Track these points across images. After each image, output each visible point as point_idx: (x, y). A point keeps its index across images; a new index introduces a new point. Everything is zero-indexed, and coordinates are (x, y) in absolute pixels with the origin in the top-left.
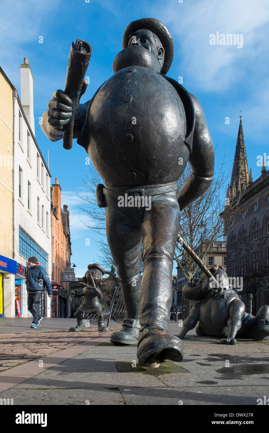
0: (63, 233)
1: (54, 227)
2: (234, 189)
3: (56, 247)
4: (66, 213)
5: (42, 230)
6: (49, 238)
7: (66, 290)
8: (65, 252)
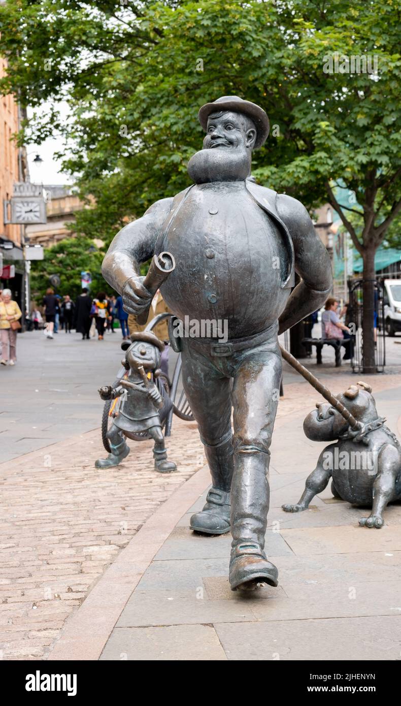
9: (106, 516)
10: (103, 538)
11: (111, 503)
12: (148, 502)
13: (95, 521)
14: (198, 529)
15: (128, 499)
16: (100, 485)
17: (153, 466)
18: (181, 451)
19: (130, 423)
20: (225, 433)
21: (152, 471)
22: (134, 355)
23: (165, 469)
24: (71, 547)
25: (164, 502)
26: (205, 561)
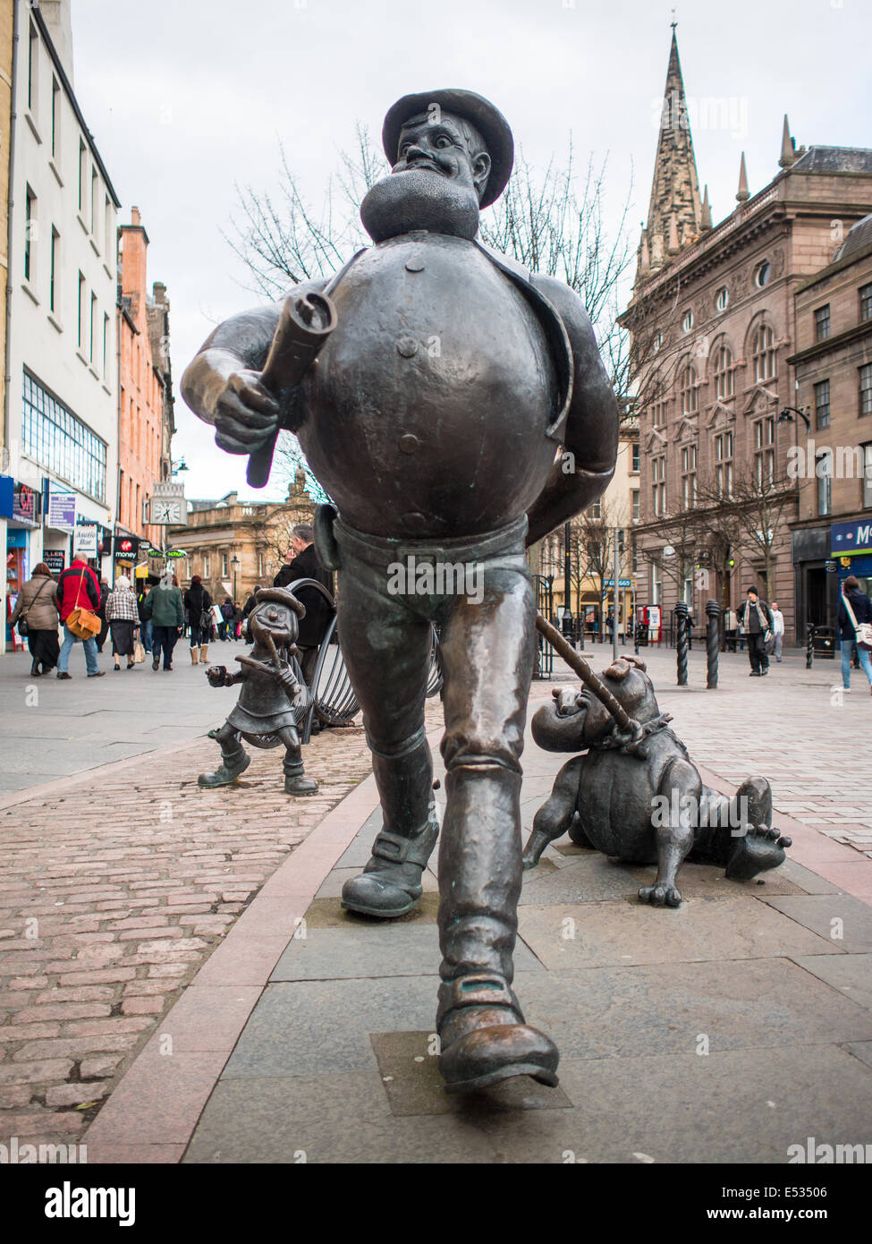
0: (151, 372)
1: (126, 357)
2: (658, 240)
3: (132, 418)
4: (161, 307)
5: (91, 371)
6: (109, 394)
7: (158, 548)
8: (157, 432)
9: (196, 872)
10: (183, 920)
11: (210, 845)
12: (271, 845)
13: (177, 882)
14: (356, 908)
15: (239, 839)
16: (200, 814)
17: (283, 784)
18: (323, 764)
19: (253, 722)
20: (414, 733)
21: (281, 792)
22: (260, 621)
23: (301, 790)
24: (117, 941)
25: (298, 844)
26: (371, 982)
